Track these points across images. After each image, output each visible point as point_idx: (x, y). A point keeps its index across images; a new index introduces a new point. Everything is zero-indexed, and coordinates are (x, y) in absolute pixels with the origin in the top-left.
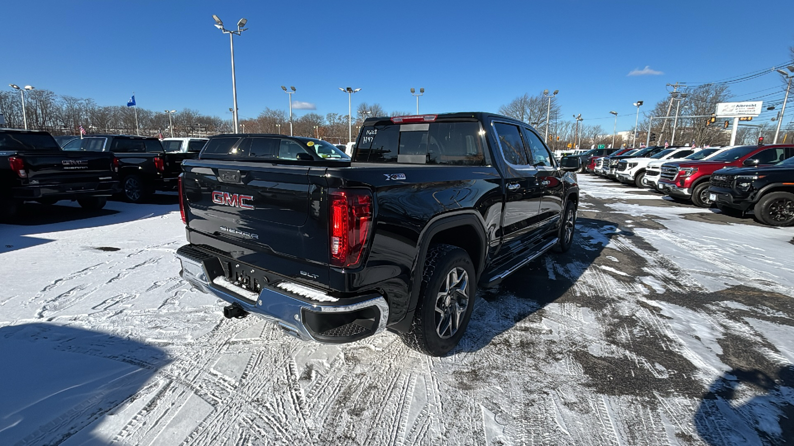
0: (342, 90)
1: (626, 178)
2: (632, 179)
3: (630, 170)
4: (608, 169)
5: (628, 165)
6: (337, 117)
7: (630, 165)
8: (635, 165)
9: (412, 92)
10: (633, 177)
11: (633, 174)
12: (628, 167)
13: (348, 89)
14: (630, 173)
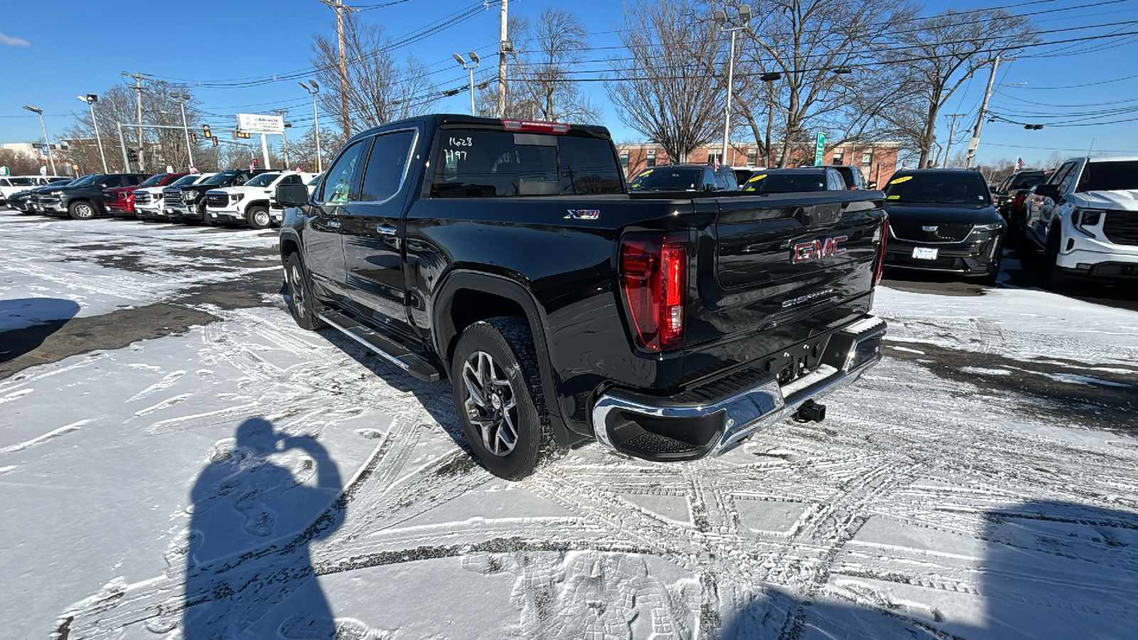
1: (234, 217)
2: (241, 218)
3: (236, 205)
4: (185, 207)
5: (230, 197)
7: (234, 197)
8: (241, 197)
10: (243, 215)
11: (242, 211)
12: (231, 201)
14: (238, 209)
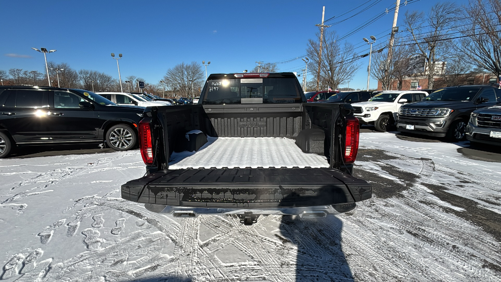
0: (36, 49)
6: (22, 73)
9: (112, 56)
13: (42, 49)
